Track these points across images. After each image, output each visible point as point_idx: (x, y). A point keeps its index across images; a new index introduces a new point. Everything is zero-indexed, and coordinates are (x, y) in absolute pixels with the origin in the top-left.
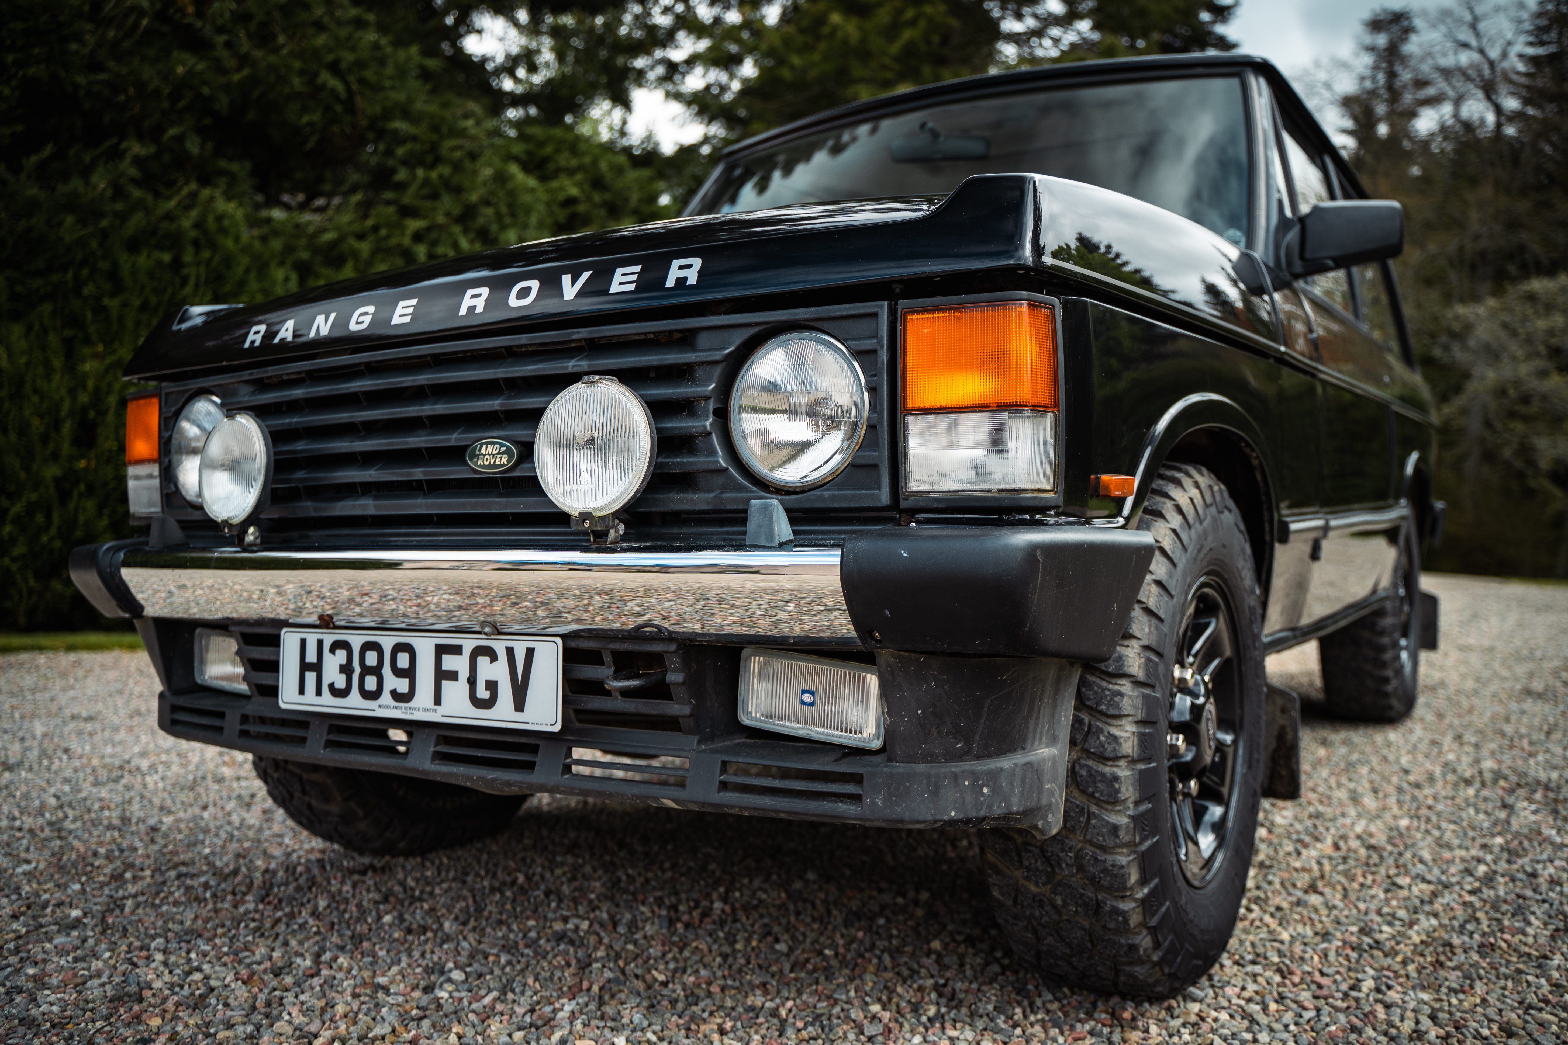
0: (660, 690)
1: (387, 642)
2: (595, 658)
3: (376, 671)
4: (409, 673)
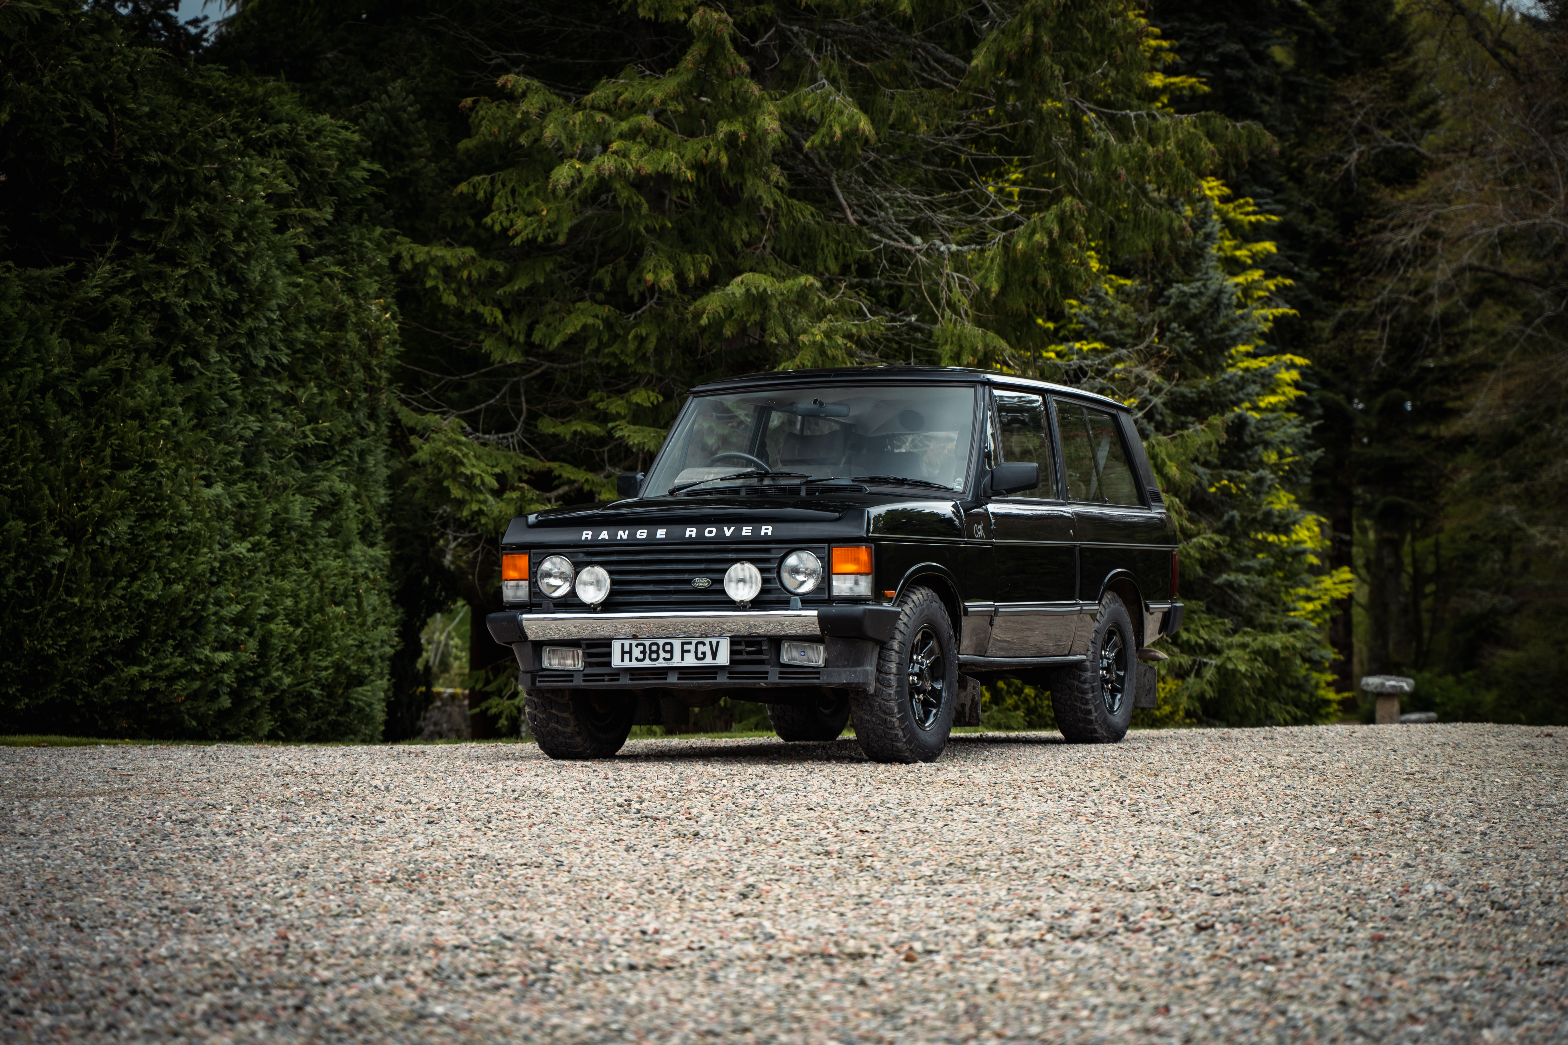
0: (760, 652)
1: (661, 642)
2: (739, 643)
3: (657, 652)
4: (671, 652)
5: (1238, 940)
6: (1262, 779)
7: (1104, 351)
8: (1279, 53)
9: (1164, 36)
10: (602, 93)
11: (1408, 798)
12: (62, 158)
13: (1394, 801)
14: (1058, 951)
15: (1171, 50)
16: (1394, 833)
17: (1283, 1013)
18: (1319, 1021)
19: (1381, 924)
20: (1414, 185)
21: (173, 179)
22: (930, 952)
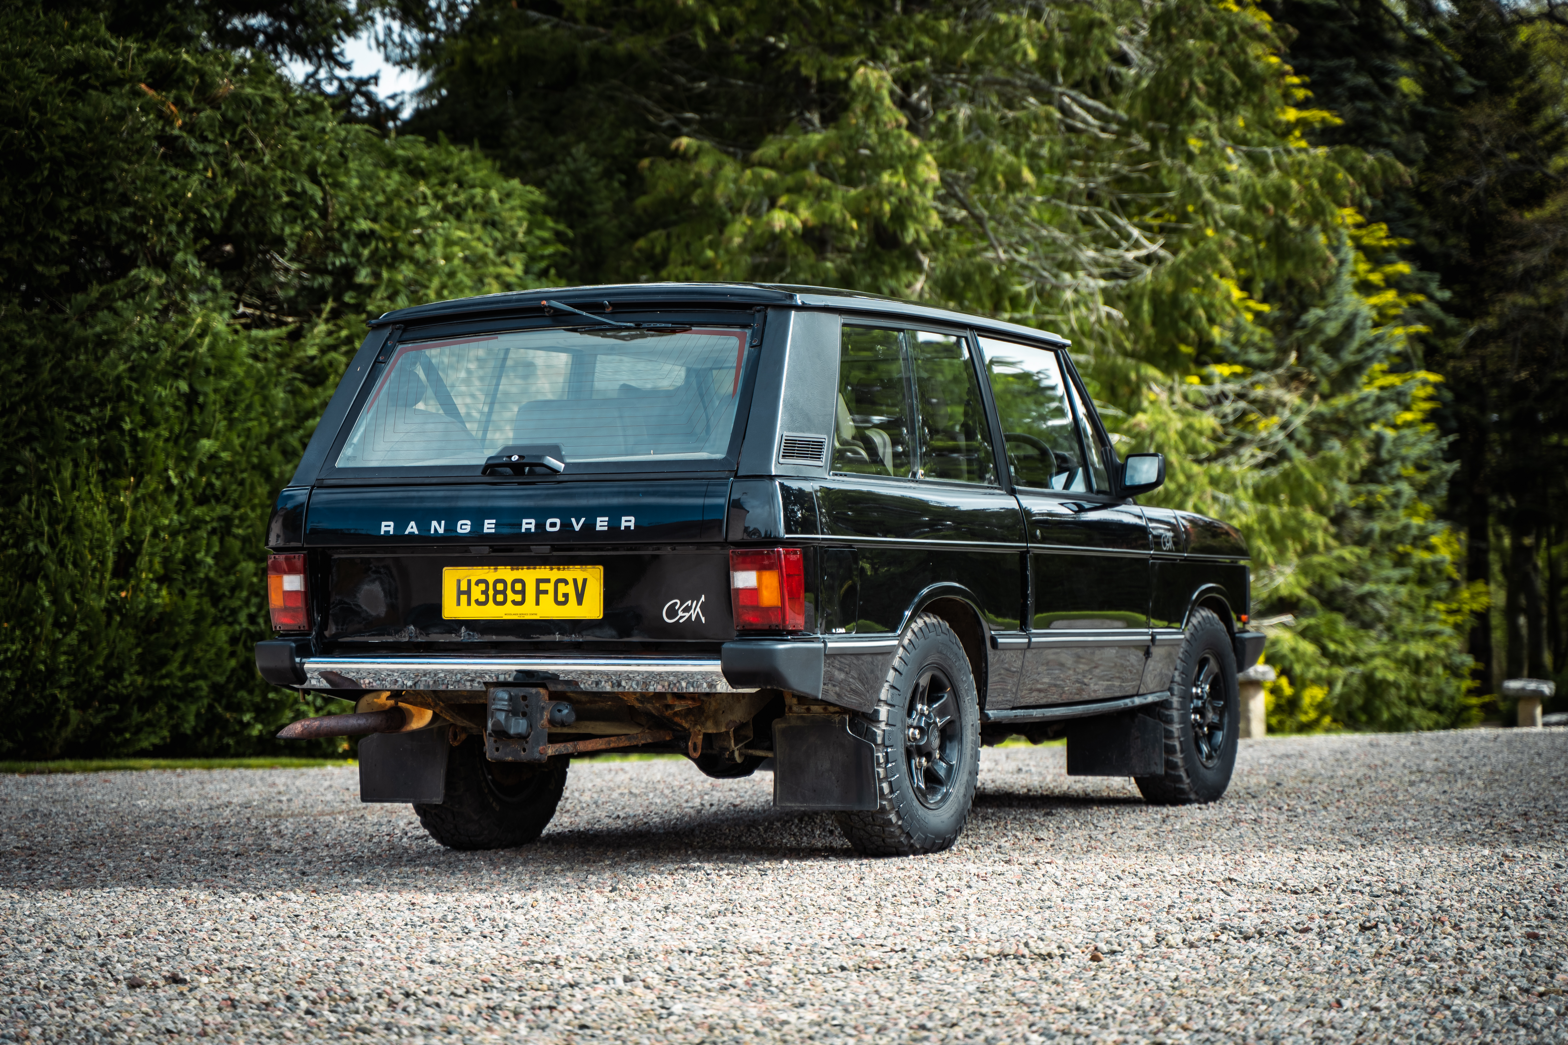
5: (1400, 939)
6: (1412, 784)
7: (1243, 375)
8: (1406, 85)
9: (1297, 73)
10: (769, 150)
11: (1555, 801)
12: (282, 230)
13: (1541, 804)
14: (1233, 950)
15: (1303, 85)
16: (1542, 835)
17: (1448, 1007)
18: (1481, 1014)
19: (1535, 923)
20: (1541, 205)
21: (381, 245)
22: (1113, 952)
